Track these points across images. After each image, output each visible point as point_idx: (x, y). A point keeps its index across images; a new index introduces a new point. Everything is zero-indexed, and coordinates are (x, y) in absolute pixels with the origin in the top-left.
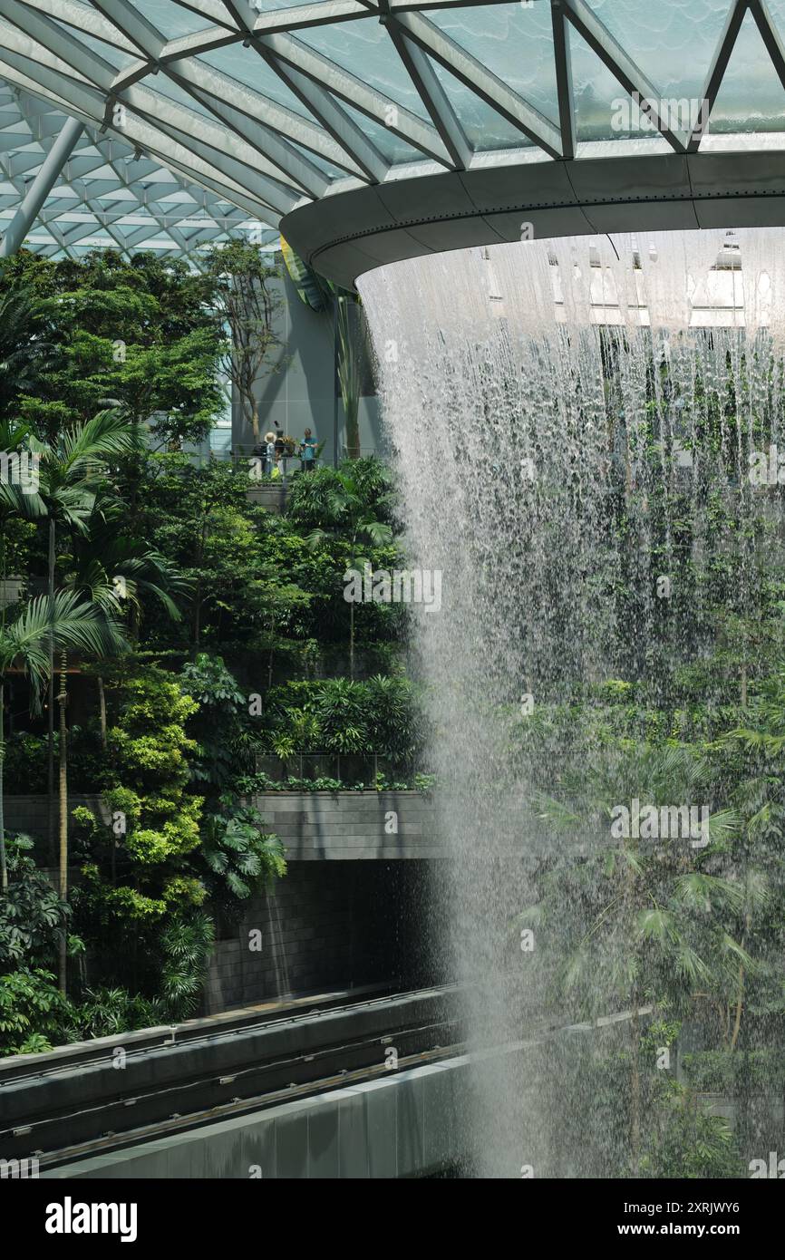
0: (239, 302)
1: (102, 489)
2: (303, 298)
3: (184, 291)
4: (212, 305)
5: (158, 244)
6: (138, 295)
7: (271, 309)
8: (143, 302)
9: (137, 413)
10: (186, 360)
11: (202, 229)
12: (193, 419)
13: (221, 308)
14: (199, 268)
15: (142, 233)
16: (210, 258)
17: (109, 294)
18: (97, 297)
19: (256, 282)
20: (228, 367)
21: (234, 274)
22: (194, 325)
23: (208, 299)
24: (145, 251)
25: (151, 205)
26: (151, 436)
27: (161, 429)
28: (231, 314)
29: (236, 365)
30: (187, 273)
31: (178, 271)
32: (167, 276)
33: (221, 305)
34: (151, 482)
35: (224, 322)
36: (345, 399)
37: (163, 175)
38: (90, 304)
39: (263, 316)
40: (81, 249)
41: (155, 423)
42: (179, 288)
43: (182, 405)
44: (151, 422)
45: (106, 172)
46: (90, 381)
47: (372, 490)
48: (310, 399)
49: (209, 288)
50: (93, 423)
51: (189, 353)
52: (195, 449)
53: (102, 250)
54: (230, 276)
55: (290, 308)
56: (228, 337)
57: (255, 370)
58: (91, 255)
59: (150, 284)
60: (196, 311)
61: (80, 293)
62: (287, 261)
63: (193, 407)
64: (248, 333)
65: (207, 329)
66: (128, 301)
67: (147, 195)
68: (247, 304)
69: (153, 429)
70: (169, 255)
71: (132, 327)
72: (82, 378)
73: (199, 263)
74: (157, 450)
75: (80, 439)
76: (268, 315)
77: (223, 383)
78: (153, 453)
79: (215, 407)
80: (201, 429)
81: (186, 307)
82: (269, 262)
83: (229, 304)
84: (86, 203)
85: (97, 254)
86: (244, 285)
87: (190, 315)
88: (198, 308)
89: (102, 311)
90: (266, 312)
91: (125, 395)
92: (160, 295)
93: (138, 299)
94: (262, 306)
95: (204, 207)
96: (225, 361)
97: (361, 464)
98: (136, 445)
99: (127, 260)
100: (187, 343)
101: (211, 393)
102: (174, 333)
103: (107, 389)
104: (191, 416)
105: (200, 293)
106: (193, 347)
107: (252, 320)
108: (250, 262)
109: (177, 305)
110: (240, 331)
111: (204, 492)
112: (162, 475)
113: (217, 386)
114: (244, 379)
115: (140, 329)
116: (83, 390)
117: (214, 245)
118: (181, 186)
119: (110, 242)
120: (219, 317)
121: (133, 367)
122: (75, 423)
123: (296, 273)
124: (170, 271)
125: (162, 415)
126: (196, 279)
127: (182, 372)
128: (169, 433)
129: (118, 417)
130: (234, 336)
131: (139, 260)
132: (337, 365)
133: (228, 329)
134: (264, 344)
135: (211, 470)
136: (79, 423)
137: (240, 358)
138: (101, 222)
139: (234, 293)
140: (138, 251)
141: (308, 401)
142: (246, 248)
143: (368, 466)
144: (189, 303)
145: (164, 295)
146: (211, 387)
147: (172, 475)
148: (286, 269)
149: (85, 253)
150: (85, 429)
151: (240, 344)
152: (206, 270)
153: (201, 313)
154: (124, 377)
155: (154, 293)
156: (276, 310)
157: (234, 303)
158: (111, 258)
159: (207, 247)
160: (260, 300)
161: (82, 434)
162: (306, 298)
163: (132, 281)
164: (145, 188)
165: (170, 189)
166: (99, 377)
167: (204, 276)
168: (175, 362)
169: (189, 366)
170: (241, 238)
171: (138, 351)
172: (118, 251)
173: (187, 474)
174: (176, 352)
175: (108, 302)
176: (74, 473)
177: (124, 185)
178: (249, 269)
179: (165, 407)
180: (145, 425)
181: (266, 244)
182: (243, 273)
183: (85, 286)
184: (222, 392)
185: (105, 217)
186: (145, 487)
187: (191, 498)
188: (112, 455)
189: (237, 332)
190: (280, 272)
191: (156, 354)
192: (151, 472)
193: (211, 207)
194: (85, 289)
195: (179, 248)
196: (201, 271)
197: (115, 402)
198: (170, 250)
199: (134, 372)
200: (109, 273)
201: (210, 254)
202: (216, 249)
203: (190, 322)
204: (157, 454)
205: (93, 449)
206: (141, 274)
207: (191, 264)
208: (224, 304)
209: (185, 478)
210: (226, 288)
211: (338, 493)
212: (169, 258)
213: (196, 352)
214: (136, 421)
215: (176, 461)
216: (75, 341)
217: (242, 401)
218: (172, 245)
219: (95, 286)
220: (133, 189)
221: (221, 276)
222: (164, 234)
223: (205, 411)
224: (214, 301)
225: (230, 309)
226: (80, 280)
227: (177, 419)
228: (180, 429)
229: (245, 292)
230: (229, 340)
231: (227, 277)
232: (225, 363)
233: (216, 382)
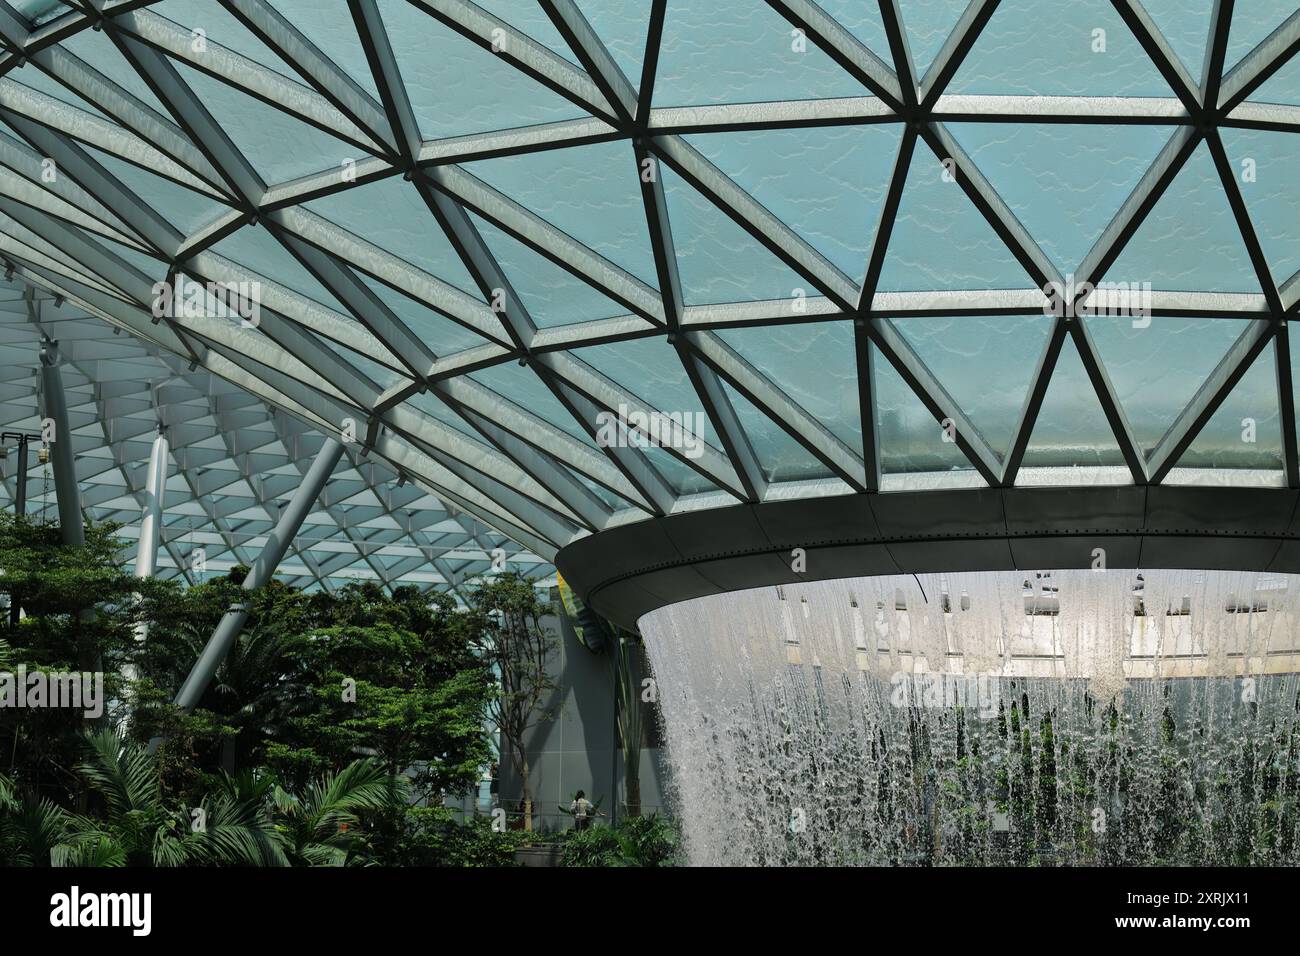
0: (509, 641)
1: (354, 847)
2: (582, 641)
3: (450, 629)
4: (481, 645)
5: (423, 577)
6: (399, 633)
7: (545, 651)
8: (405, 641)
9: (394, 763)
10: (450, 705)
11: (472, 561)
12: (456, 770)
13: (490, 648)
14: (466, 604)
15: (406, 564)
16: (478, 594)
17: (366, 631)
18: (353, 634)
19: (529, 621)
20: (496, 713)
21: (505, 612)
22: (460, 667)
23: (476, 639)
24: (408, 584)
25: (416, 535)
26: (411, 789)
27: (420, 781)
28: (501, 656)
29: (505, 710)
30: (453, 609)
31: (444, 607)
32: (431, 612)
33: (490, 645)
34: (409, 841)
35: (493, 664)
36: (625, 750)
37: (430, 502)
38: (345, 642)
39: (536, 658)
40: (338, 580)
41: (414, 774)
42: (445, 626)
43: (445, 755)
44: (411, 772)
45: (367, 498)
46: (344, 727)
47: (654, 853)
48: (588, 750)
49: (476, 626)
50: (346, 772)
51: (454, 697)
52: (457, 803)
53: (361, 583)
54: (501, 613)
55: (566, 648)
56: (497, 680)
57: (527, 717)
58: (348, 588)
59: (412, 620)
60: (462, 651)
61: (335, 629)
62: (563, 598)
63: (457, 757)
64: (520, 675)
65: (474, 671)
66: (388, 638)
67: (411, 524)
68: (518, 644)
69: (414, 781)
70: (435, 589)
71: (392, 668)
72: (335, 723)
73: (467, 599)
74: (416, 805)
75: (330, 791)
76: (542, 657)
77: (490, 731)
78: (411, 807)
79: (481, 758)
80: (465, 782)
81: (451, 647)
82: (544, 599)
83: (499, 644)
84: (345, 530)
85: (354, 587)
86: (516, 623)
87: (456, 655)
88: (464, 648)
89: (358, 649)
90: (540, 653)
91: (381, 742)
92: (423, 634)
93: (398, 637)
94: (535, 647)
95: (474, 537)
96: (493, 707)
97: (642, 823)
98: (392, 797)
99: (388, 594)
100: (452, 686)
101: (477, 742)
102: (437, 676)
103: (362, 735)
104: (454, 767)
105: (467, 632)
106: (458, 691)
107: (524, 662)
108: (524, 598)
109: (442, 642)
110: (510, 672)
111: (467, 851)
112: (422, 830)
113: (484, 734)
114: (512, 725)
115: (401, 670)
116: (336, 737)
117: (484, 579)
118: (450, 514)
119: (370, 574)
120: (488, 658)
121: (391, 712)
122: (326, 773)
123: (572, 609)
124: (434, 607)
125: (422, 766)
126: (464, 616)
127: (446, 718)
128: (429, 785)
129: (374, 767)
130: (504, 679)
131: (401, 593)
132: (617, 713)
133: (497, 671)
134: (537, 688)
135: (475, 827)
136: (330, 773)
137: (510, 704)
138: (360, 552)
139: (505, 632)
140: (400, 584)
141: (584, 752)
142: (519, 583)
143: (648, 825)
144: (456, 642)
145: (428, 632)
146: (478, 735)
147: (432, 832)
148: (562, 606)
149: (342, 586)
150: (337, 779)
151: (510, 688)
152: (474, 606)
153: (469, 653)
154: (381, 723)
155: (416, 631)
156: (551, 651)
157: (505, 642)
158: (371, 591)
159: (476, 581)
160: (533, 640)
161: (333, 786)
162: (584, 639)
163: (393, 617)
164: (410, 515)
165: (435, 517)
166: (354, 722)
167: (473, 613)
168: (439, 707)
169: (453, 712)
170: (514, 571)
171: (398, 695)
172: (379, 584)
173: (448, 831)
174: (438, 697)
175: (365, 639)
176: (323, 828)
177: (387, 512)
178: (522, 606)
179: (427, 756)
180: (403, 778)
181: (541, 579)
182: (515, 610)
183: (341, 621)
184: (489, 741)
185: (365, 546)
186: (402, 845)
187: (451, 858)
188: (367, 809)
189: (507, 674)
190: (556, 610)
191: (418, 697)
192: (408, 829)
193: (482, 538)
194: (341, 625)
195: (445, 581)
196: (469, 607)
197: (372, 751)
198: (436, 584)
199: (393, 717)
200: (368, 608)
201: (479, 589)
202: (485, 583)
203: (455, 663)
204: (416, 809)
205: (345, 802)
206: (403, 610)
207: (458, 599)
208: (493, 643)
209: (445, 835)
210: (496, 625)
211: (616, 855)
212: (434, 593)
213: (461, 696)
214: (393, 772)
215: (437, 817)
216: (328, 683)
217: (511, 750)
218: (438, 578)
219: (352, 622)
220: (396, 516)
221: (491, 613)
222: (429, 566)
223: (470, 762)
224: (483, 641)
225: (501, 649)
226: (337, 615)
227: (440, 771)
228: (442, 781)
229: (517, 631)
230: (498, 684)
231: (497, 614)
232: (493, 709)
233: (483, 730)
